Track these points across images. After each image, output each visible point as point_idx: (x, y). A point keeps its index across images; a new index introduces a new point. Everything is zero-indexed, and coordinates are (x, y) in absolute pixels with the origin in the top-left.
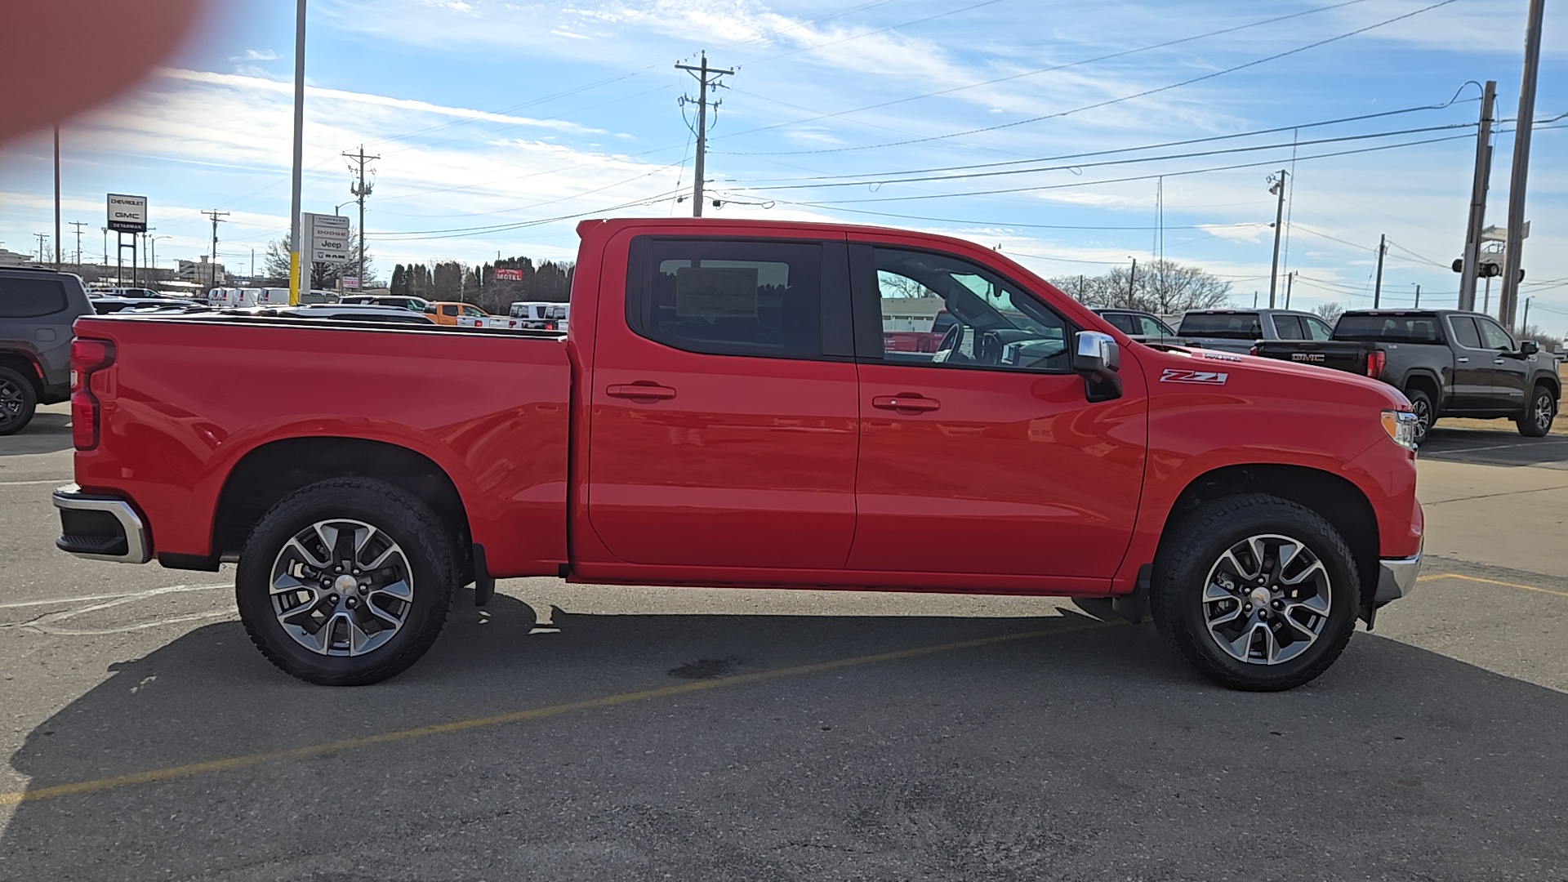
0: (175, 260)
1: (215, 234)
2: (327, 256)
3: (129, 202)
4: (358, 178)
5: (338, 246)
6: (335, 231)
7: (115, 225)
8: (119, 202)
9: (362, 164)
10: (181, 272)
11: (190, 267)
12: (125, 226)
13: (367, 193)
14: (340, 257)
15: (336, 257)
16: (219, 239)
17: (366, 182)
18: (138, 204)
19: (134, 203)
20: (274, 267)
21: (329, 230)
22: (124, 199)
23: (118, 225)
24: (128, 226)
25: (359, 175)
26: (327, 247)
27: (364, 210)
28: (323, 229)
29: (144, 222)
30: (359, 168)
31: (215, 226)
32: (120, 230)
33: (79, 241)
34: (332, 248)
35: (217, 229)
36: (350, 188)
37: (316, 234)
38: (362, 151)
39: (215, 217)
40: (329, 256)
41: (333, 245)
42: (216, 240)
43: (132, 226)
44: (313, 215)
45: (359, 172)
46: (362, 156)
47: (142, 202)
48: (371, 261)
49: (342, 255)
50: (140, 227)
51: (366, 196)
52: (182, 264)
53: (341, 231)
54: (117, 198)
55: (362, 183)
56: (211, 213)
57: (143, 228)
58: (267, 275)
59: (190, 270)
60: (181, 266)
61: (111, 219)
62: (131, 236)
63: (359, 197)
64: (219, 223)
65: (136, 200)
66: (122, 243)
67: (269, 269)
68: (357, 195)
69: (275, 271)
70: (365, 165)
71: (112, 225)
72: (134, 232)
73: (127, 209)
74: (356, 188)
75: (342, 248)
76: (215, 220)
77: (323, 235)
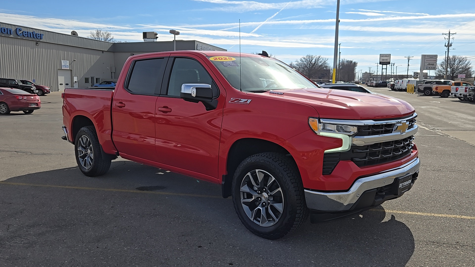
0: (413, 72)
1: (408, 63)
2: (429, 68)
3: (385, 56)
4: (447, 41)
5: (433, 64)
6: (432, 60)
7: (381, 63)
8: (383, 56)
9: (449, 36)
10: (414, 75)
11: (417, 74)
12: (384, 63)
13: (450, 46)
14: (433, 68)
15: (432, 68)
16: (409, 65)
17: (450, 43)
18: (388, 56)
19: (387, 56)
20: (437, 73)
21: (430, 59)
22: (384, 55)
23: (382, 63)
24: (385, 63)
25: (448, 40)
26: (429, 65)
27: (449, 52)
28: (428, 59)
29: (389, 61)
30: (448, 38)
31: (409, 61)
32: (383, 64)
33: (377, 68)
34: (431, 65)
35: (409, 62)
36: (445, 45)
37: (426, 61)
38: (449, 32)
39: (409, 58)
40: (430, 68)
41: (431, 64)
42: (408, 65)
43: (386, 63)
44: (425, 55)
45: (448, 39)
46: (449, 34)
47: (389, 56)
48: (472, 68)
49: (434, 67)
50: (388, 63)
51: (450, 47)
52: (414, 73)
53: (434, 60)
54: (382, 55)
55: (449, 43)
56: (408, 57)
57: (389, 63)
58: (435, 75)
59: (417, 75)
60: (414, 74)
61: (380, 61)
62: (386, 66)
63: (448, 47)
64: (410, 60)
65: (387, 55)
66: (383, 68)
67: (435, 73)
68: (447, 47)
69: (438, 74)
70: (450, 37)
71: (380, 63)
72: (386, 64)
73: (385, 58)
74: (446, 45)
75: (434, 65)
76: (409, 59)
77: (428, 61)
